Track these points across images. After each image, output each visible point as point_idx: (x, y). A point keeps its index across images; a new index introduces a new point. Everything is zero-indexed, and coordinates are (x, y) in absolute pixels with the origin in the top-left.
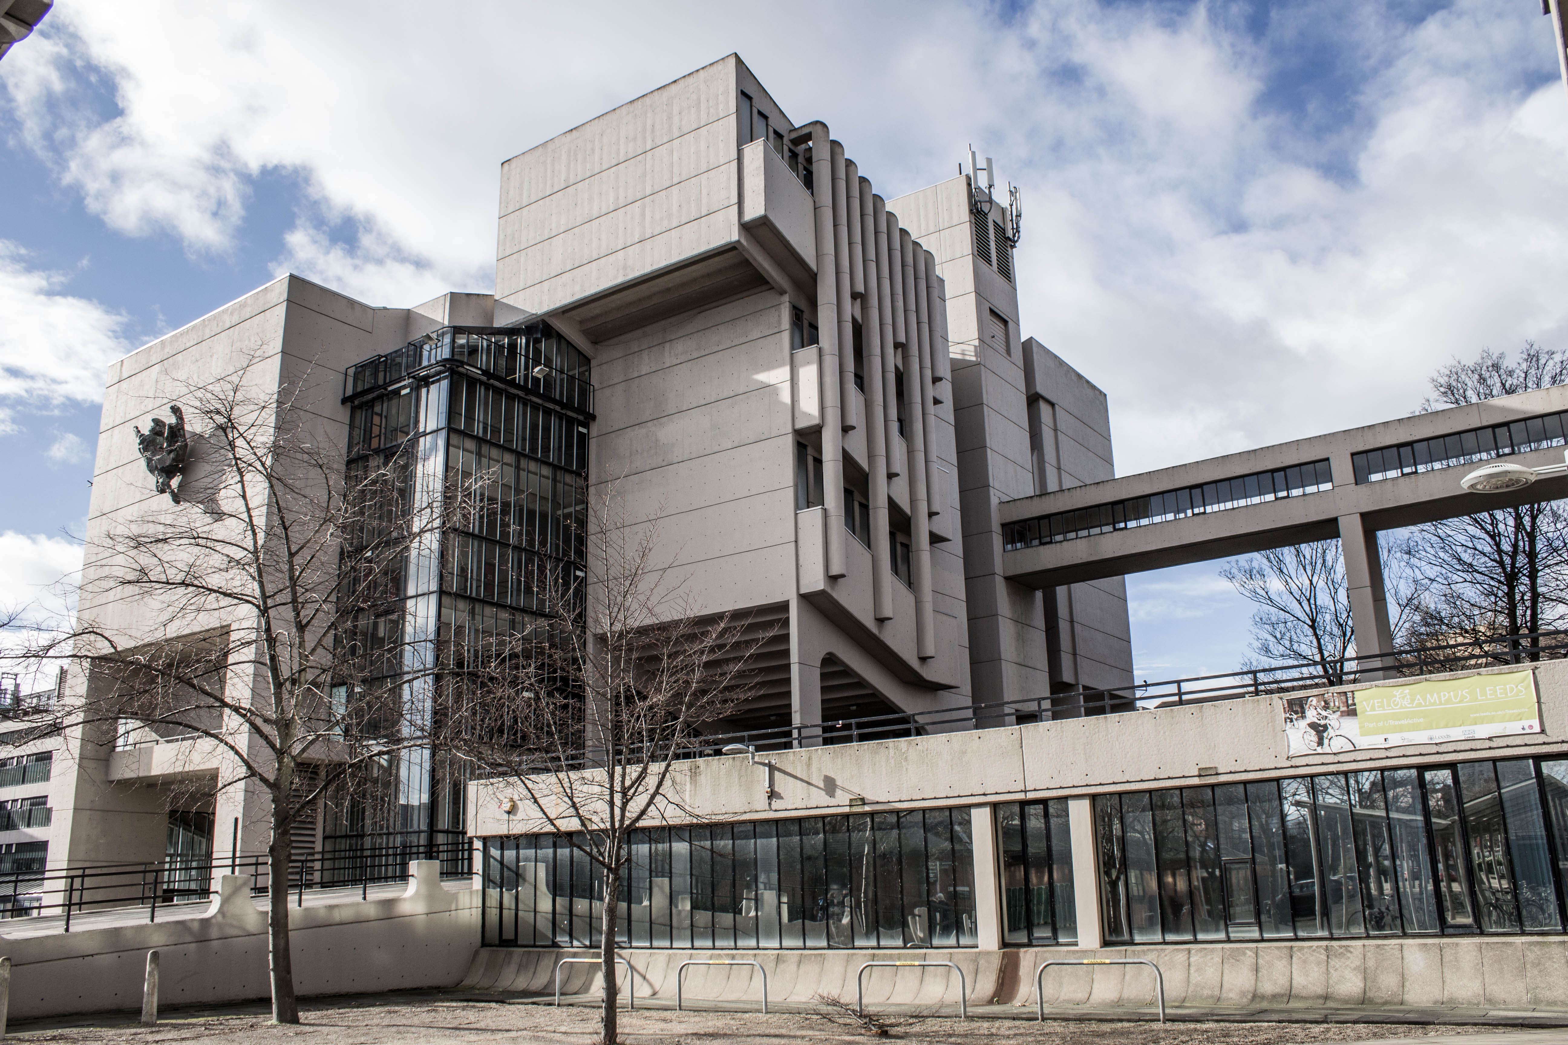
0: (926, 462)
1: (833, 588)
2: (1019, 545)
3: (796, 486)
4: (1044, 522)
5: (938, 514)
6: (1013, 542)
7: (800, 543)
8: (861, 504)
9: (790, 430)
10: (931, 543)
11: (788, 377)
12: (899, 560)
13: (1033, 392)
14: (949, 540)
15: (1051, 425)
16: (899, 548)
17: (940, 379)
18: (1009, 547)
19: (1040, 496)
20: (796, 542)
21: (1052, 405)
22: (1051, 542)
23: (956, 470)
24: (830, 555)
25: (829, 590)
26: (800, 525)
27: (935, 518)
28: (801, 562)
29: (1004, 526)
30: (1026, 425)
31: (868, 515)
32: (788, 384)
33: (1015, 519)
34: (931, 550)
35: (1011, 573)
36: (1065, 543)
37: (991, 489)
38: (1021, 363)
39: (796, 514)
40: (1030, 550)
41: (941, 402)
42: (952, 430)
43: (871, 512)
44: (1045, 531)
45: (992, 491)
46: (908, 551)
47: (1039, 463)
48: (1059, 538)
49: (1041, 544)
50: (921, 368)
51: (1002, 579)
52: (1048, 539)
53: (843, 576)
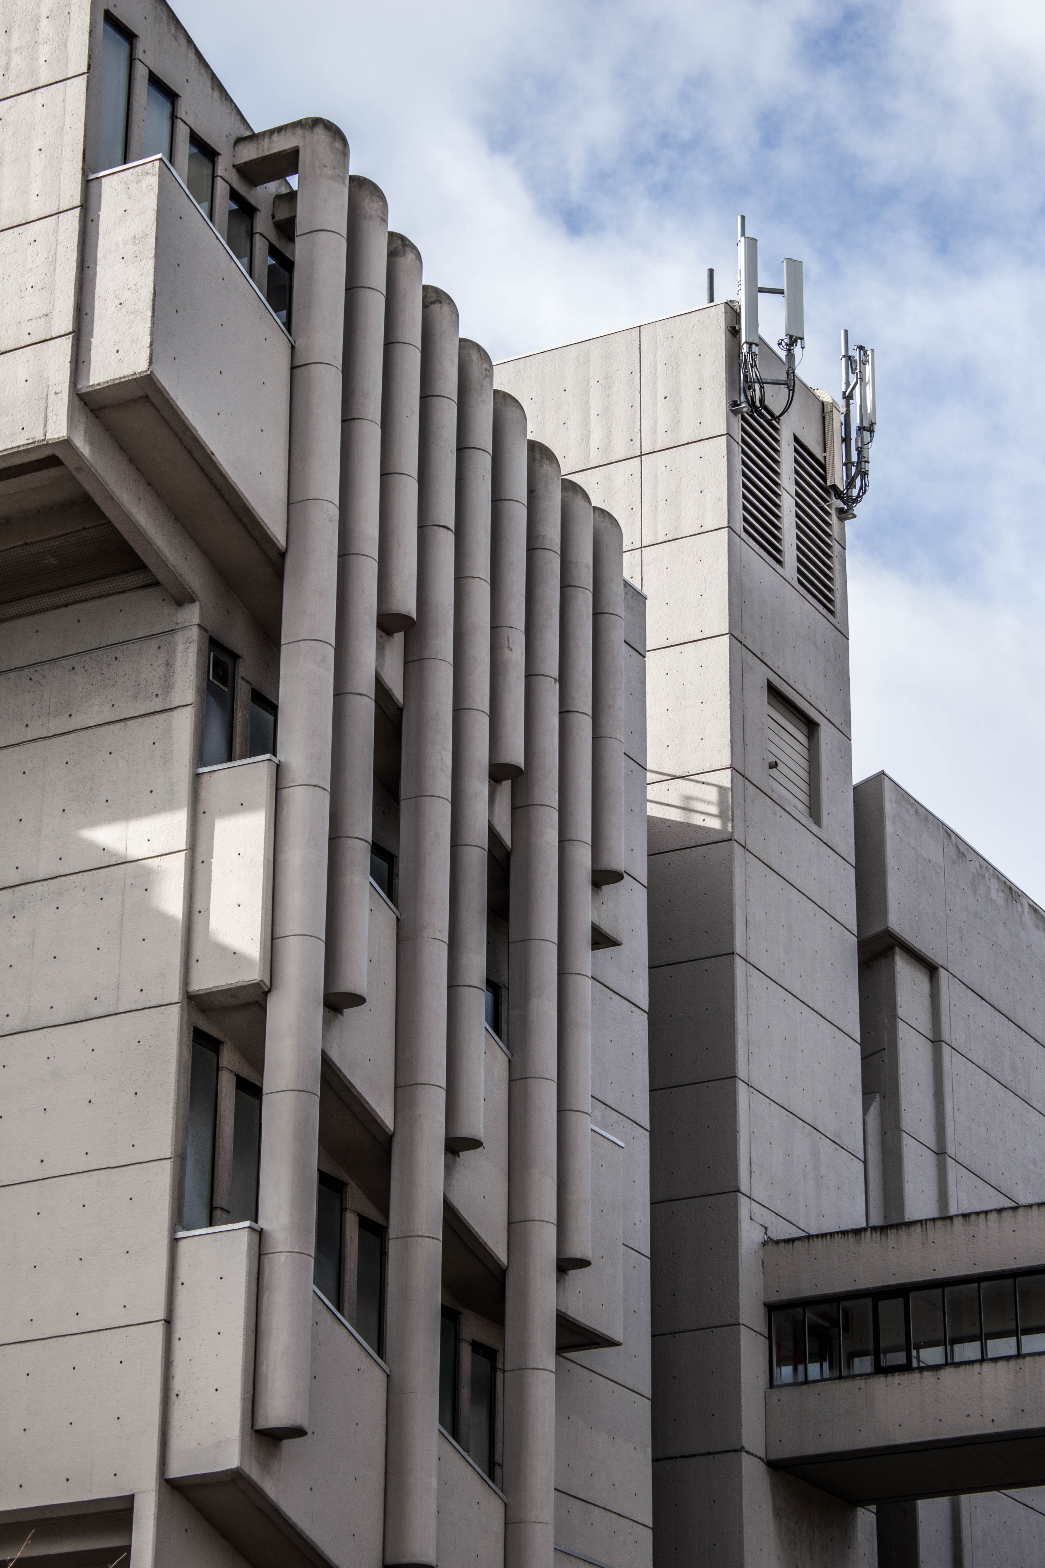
0: (561, 1110)
1: (265, 1467)
2: (814, 1369)
3: (180, 1158)
4: (890, 1309)
5: (584, 1263)
6: (797, 1359)
7: (180, 1327)
8: (365, 1223)
9: (175, 993)
10: (561, 1349)
11: (181, 840)
12: (465, 1393)
13: (876, 929)
14: (612, 1343)
15: (925, 1026)
16: (466, 1354)
17: (615, 877)
18: (786, 1372)
19: (883, 1229)
20: (168, 1322)
21: (931, 969)
22: (906, 1368)
23: (644, 1139)
24: (263, 1369)
25: (254, 1473)
26: (183, 1273)
27: (575, 1275)
28: (177, 1384)
29: (772, 1309)
30: (853, 1024)
31: (384, 1254)
32: (180, 861)
33: (807, 1290)
34: (559, 1372)
35: (787, 1450)
36: (948, 1374)
37: (743, 1201)
38: (847, 845)
39: (174, 1242)
40: (845, 1386)
41: (612, 943)
42: (641, 1022)
43: (393, 1247)
44: (891, 1334)
45: (744, 1207)
46: (494, 1369)
47: (884, 1133)
48: (932, 1355)
49: (880, 1370)
50: (563, 841)
51: (762, 1466)
52: (899, 1358)
53: (297, 1432)
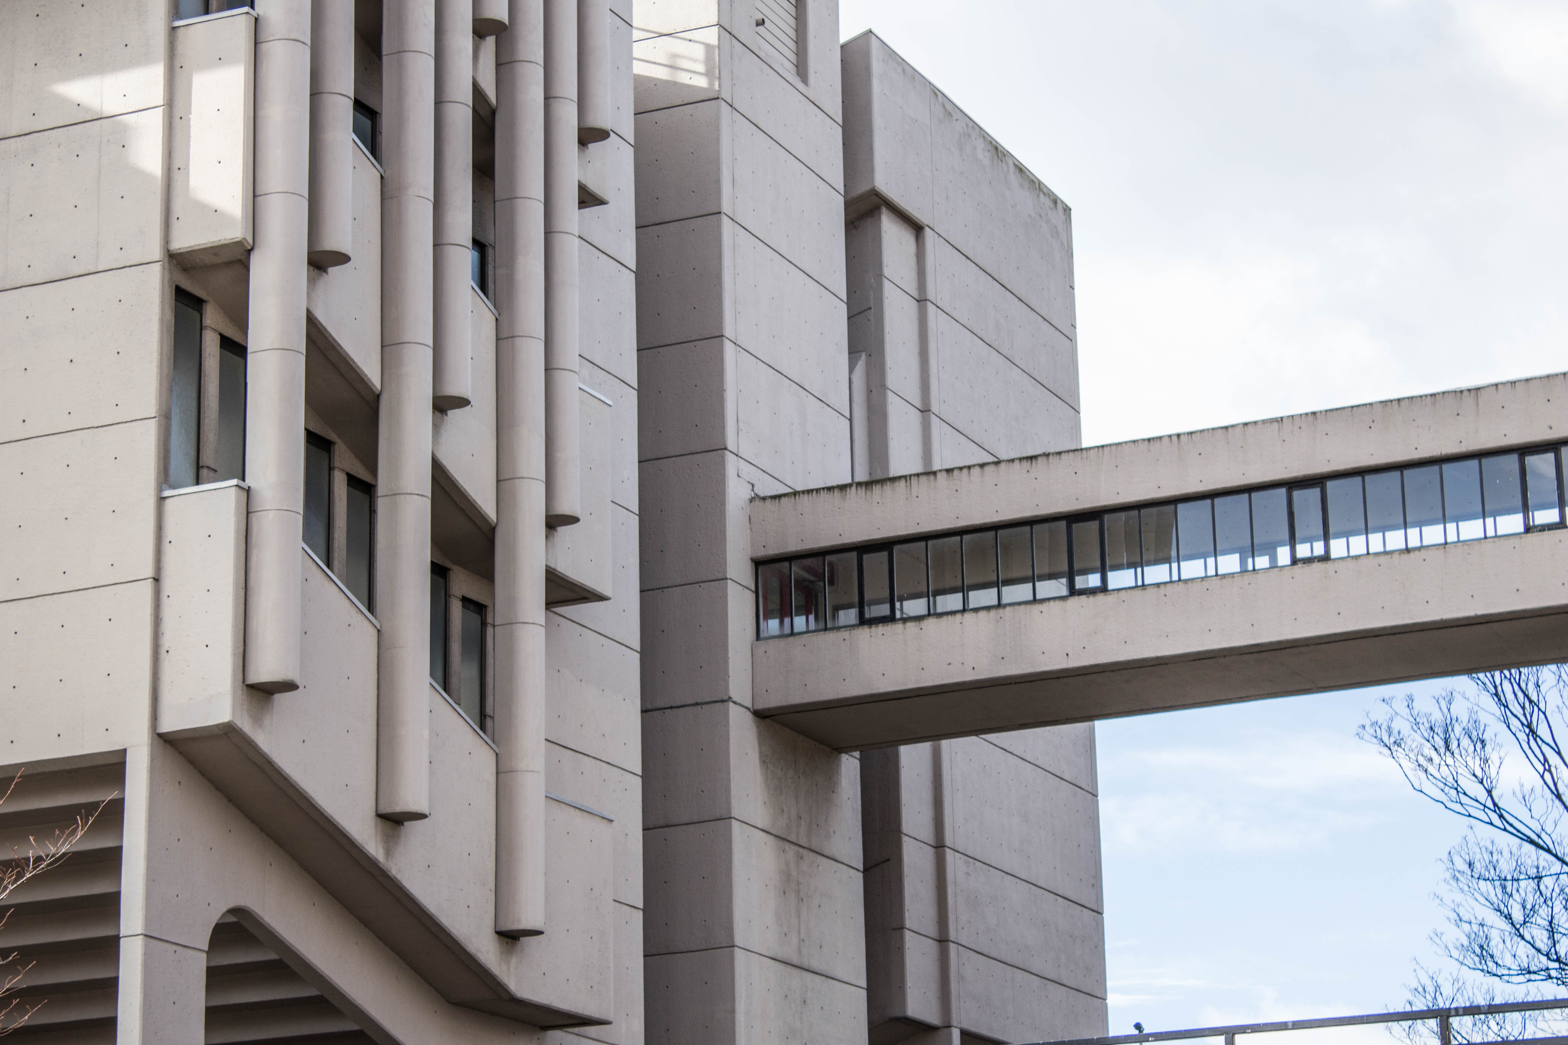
0: (549, 369)
1: (257, 720)
2: (800, 622)
3: (165, 417)
4: (875, 562)
5: (572, 520)
6: (784, 612)
7: (169, 585)
8: (353, 481)
9: (156, 253)
10: (551, 603)
11: (158, 97)
12: (456, 647)
13: (862, 188)
14: (601, 598)
15: (911, 285)
16: (456, 610)
17: (602, 135)
18: (773, 625)
19: (868, 485)
20: (157, 580)
21: (917, 229)
22: (890, 619)
23: (631, 399)
24: (253, 624)
25: (246, 726)
26: (171, 531)
27: (563, 531)
28: (167, 641)
29: (758, 563)
30: (839, 283)
31: (372, 512)
32: (157, 118)
33: (793, 546)
34: (548, 625)
35: (773, 700)
36: (931, 624)
37: (730, 458)
38: (835, 106)
39: (161, 500)
40: (830, 637)
41: (601, 202)
42: (627, 283)
43: (382, 506)
44: (875, 587)
45: (732, 464)
46: (484, 624)
47: (869, 391)
48: (915, 607)
49: (864, 621)
50: (548, 98)
51: (749, 716)
52: (884, 610)
53: (289, 686)
